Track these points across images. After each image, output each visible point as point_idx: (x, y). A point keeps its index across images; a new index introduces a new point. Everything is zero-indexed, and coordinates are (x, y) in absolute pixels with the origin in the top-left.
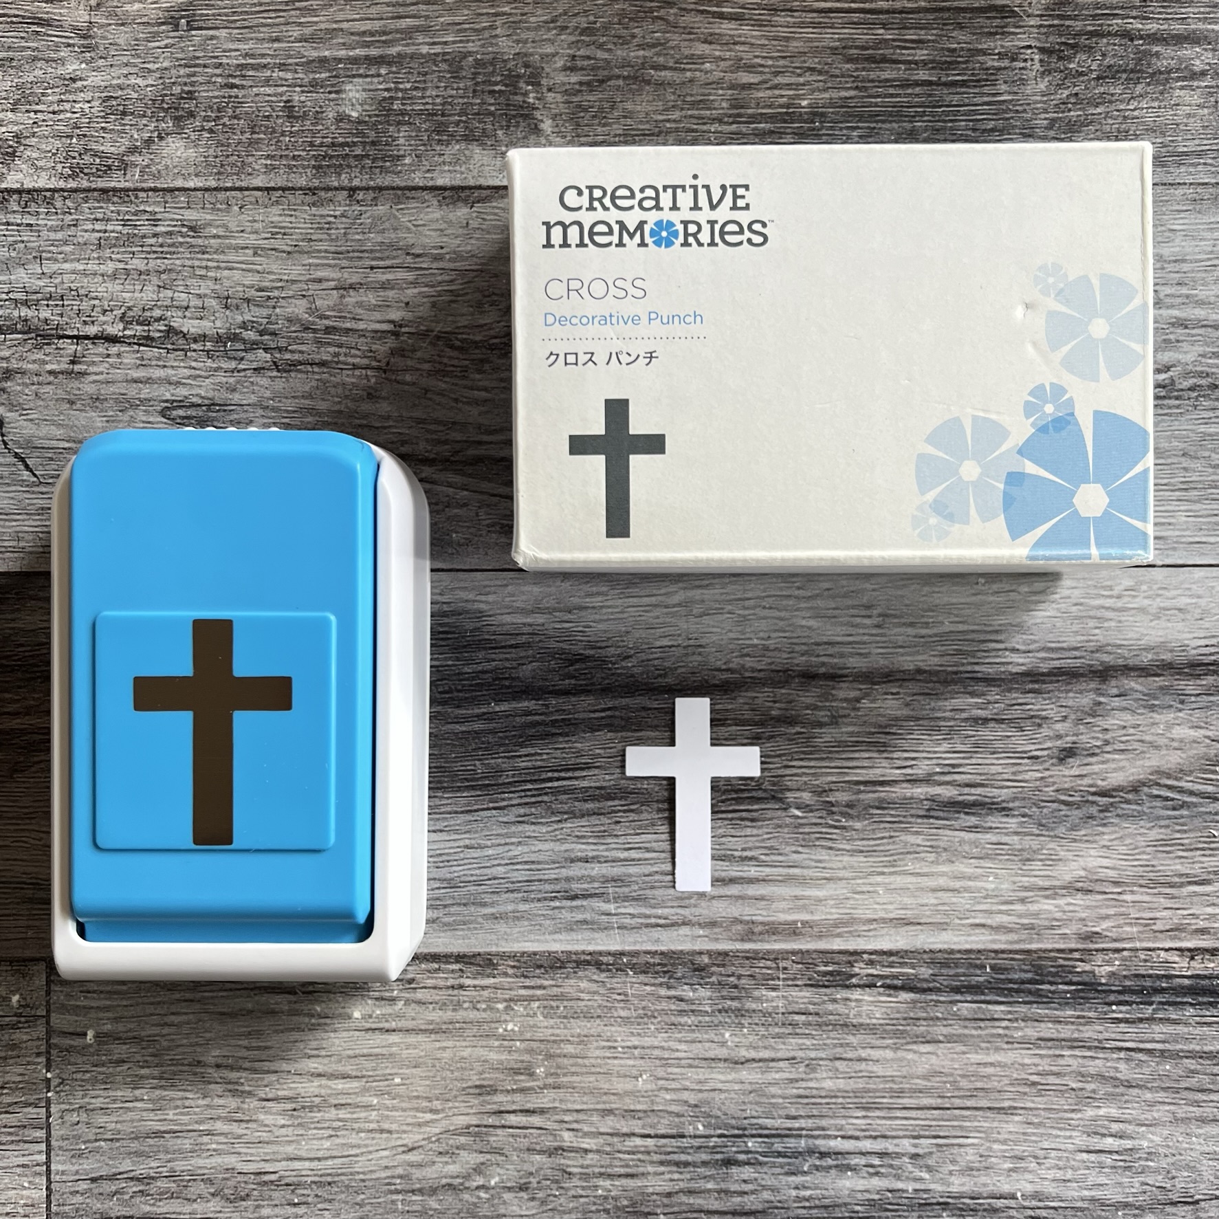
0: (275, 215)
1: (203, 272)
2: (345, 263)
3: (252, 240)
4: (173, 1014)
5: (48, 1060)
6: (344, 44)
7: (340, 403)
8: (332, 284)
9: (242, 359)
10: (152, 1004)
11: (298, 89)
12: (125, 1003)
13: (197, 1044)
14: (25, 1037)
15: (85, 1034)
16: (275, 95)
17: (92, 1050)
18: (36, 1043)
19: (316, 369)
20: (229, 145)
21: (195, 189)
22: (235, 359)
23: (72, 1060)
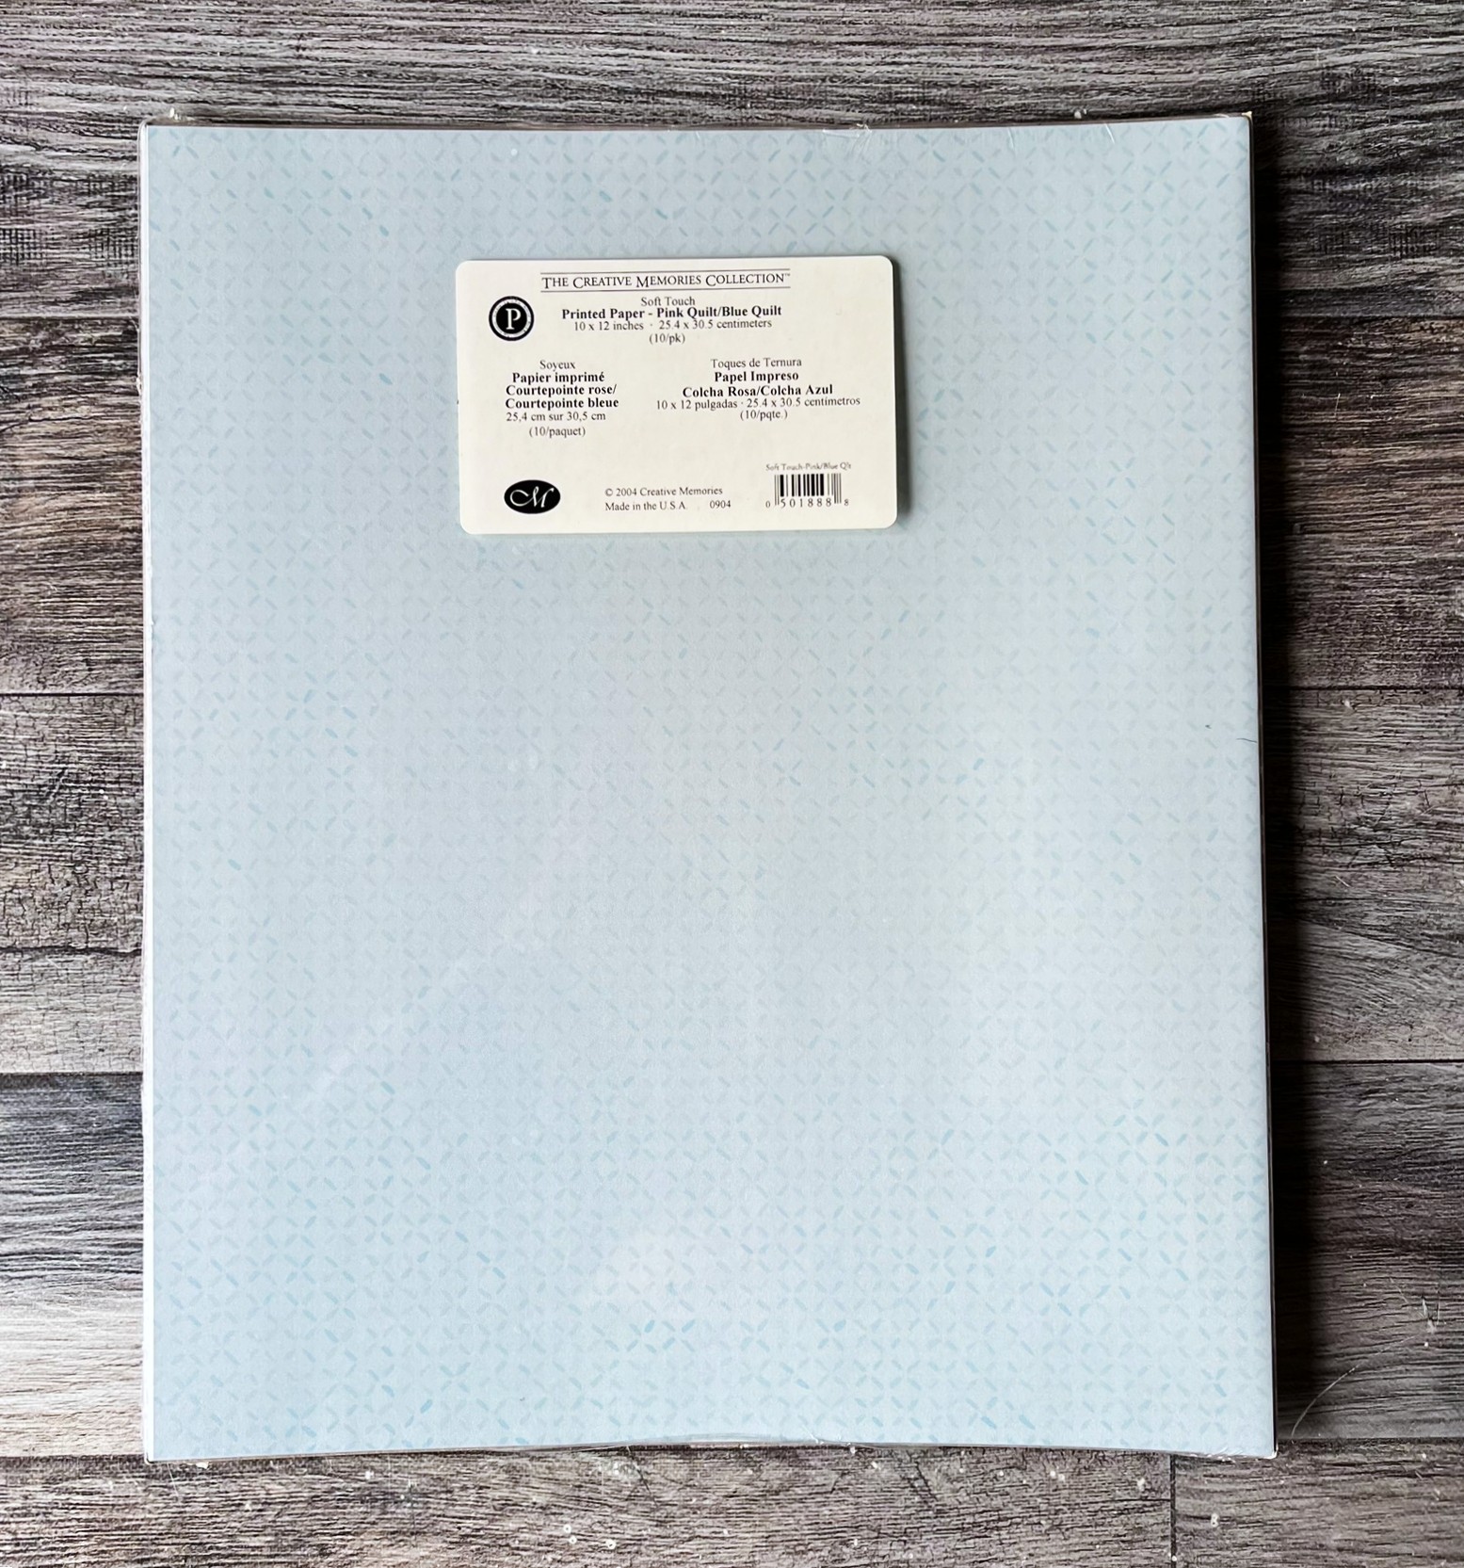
0: (1387, 713)
1: (1318, 769)
2: (1456, 760)
3: (1366, 737)
4: (1295, 1498)
5: (1174, 1544)
6: (1452, 546)
7: (1451, 896)
8: (1443, 781)
9: (1357, 854)
10: (1275, 1488)
11: (1408, 590)
12: (1248, 1487)
13: (1319, 1528)
14: (1152, 1521)
15: (1209, 1518)
16: (1386, 596)
17: (1216, 1534)
18: (1162, 1527)
19: (1428, 864)
20: (1342, 645)
21: (1310, 688)
22: (1350, 854)
23: (1196, 1543)
